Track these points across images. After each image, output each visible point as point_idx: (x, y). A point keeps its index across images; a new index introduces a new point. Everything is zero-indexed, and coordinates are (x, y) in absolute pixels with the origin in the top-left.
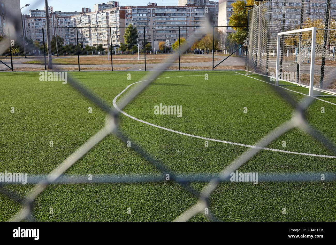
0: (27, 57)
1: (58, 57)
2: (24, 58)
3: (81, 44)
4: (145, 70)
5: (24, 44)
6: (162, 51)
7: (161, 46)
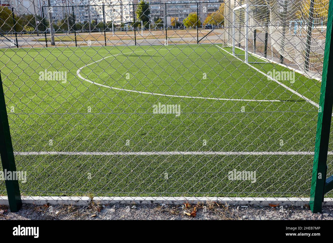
0: (39, 35)
1: (69, 34)
2: (36, 36)
3: (95, 21)
4: (136, 45)
5: (36, 22)
6: (173, 27)
7: (173, 22)
